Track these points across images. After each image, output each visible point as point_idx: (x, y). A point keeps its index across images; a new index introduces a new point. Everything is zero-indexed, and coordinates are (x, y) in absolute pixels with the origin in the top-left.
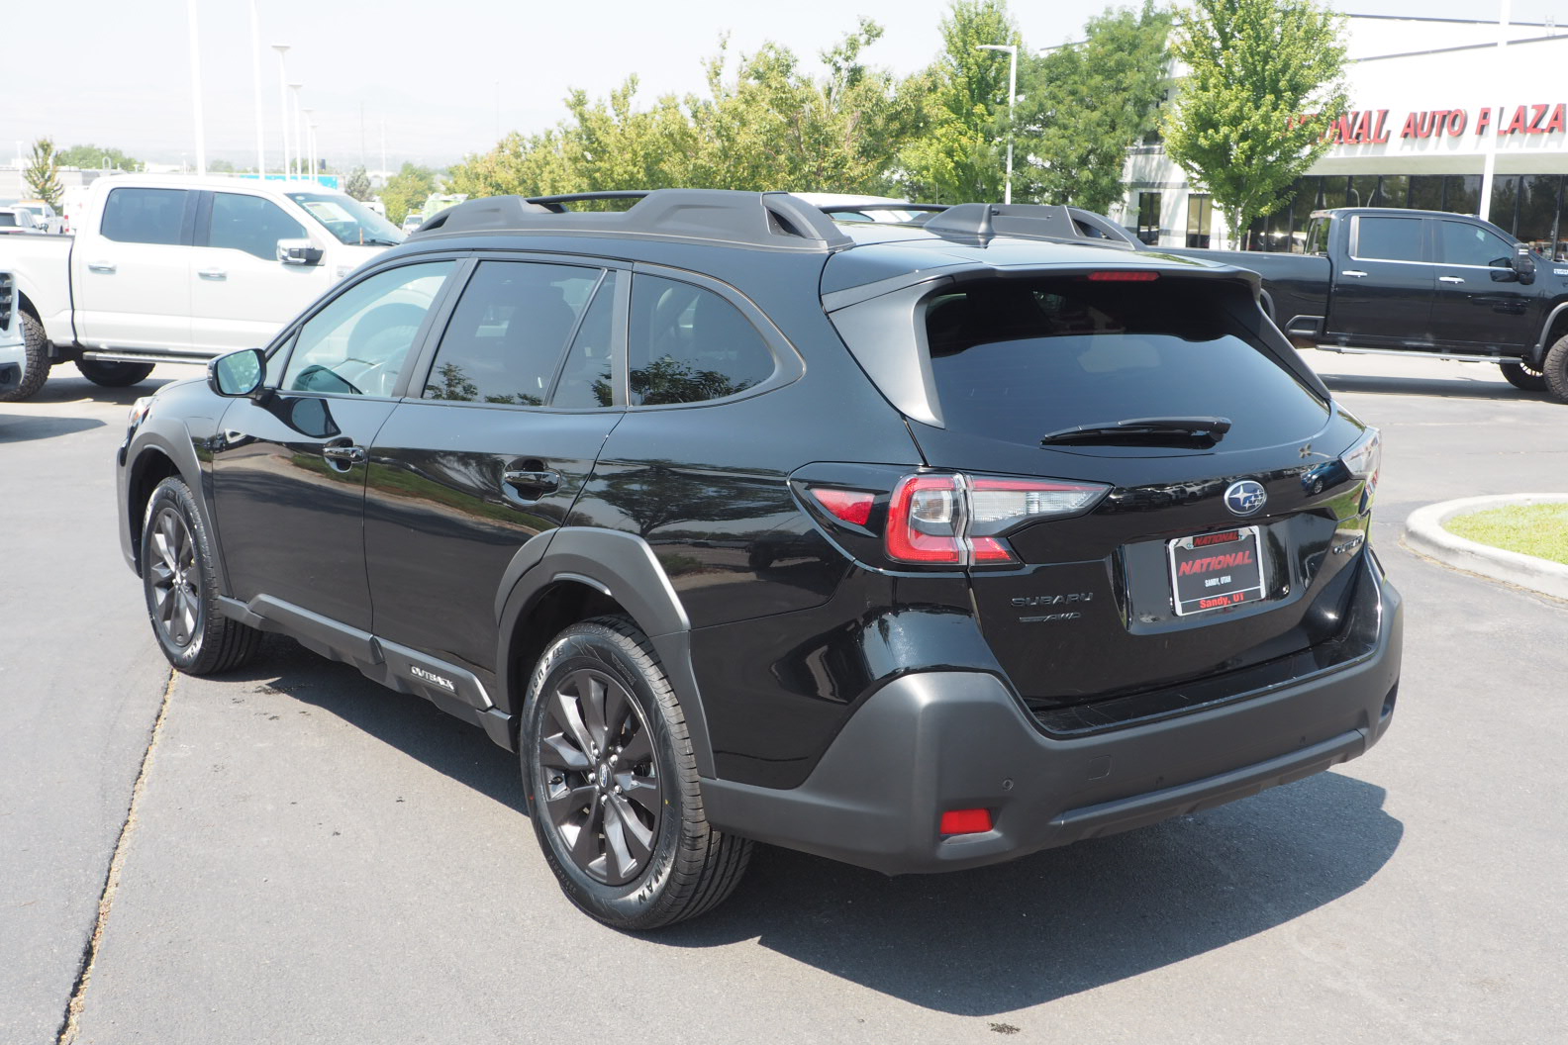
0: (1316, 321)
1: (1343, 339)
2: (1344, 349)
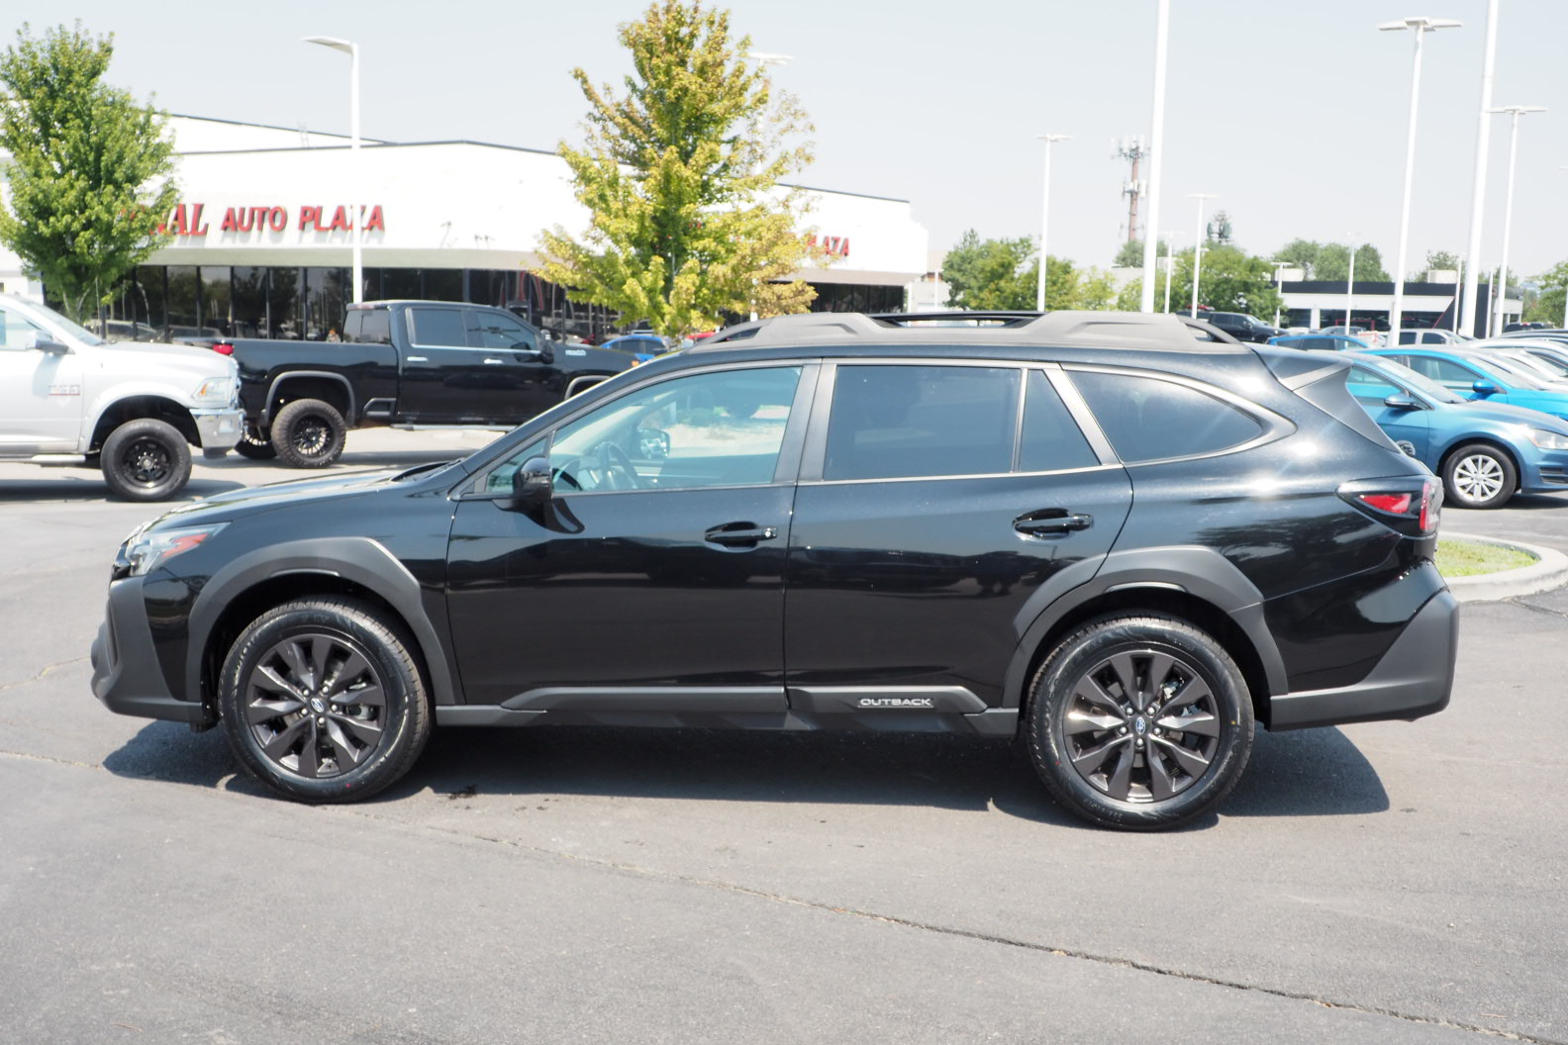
0: (389, 404)
1: (411, 418)
2: (415, 427)
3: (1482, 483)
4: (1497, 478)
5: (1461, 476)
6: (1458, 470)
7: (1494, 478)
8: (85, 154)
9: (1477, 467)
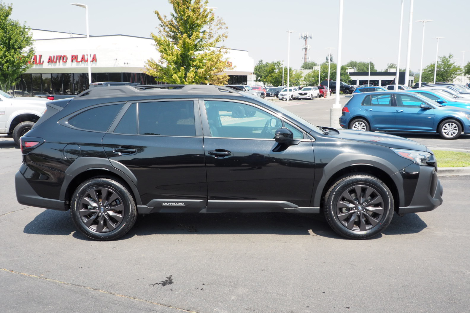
3: (451, 131)
4: (456, 130)
5: (444, 129)
6: (444, 127)
7: (455, 130)
8: (5, 40)
9: (450, 126)
